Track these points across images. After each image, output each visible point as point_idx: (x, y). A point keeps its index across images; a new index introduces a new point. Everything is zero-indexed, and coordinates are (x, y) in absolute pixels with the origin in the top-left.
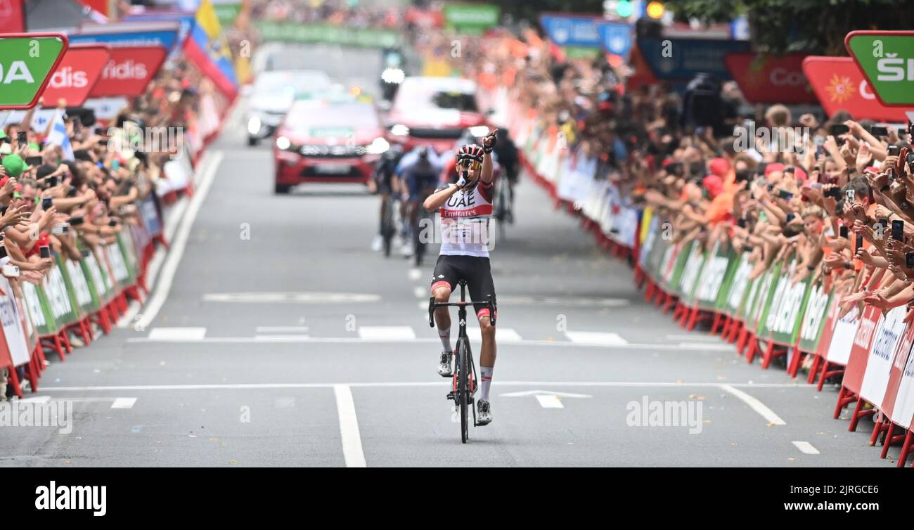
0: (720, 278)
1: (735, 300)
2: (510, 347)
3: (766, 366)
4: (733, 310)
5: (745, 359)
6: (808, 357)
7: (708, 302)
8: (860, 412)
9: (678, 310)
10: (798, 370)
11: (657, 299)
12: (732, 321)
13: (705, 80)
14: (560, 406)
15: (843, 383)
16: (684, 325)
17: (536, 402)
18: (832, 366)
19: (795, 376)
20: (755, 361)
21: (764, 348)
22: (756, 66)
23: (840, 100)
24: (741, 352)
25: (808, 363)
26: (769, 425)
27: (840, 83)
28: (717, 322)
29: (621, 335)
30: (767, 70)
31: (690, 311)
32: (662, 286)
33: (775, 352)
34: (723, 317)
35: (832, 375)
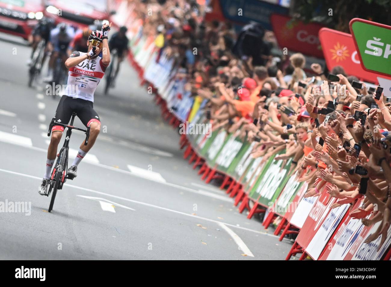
0: (234, 155)
1: (240, 170)
2: (90, 166)
3: (250, 218)
4: (237, 175)
5: (238, 210)
6: (278, 218)
7: (223, 167)
9: (203, 168)
10: (270, 224)
11: (191, 158)
12: (235, 184)
13: (255, 26)
14: (114, 211)
15: (297, 240)
16: (204, 178)
17: (99, 205)
18: (292, 227)
19: (267, 228)
20: (244, 212)
21: (252, 206)
22: (290, 26)
23: (338, 60)
24: (237, 205)
25: (277, 222)
26: (243, 255)
27: (340, 49)
28: (226, 181)
29: (163, 177)
30: (296, 30)
31: (210, 170)
32: (196, 150)
33: (258, 210)
34: (231, 180)
35: (291, 233)
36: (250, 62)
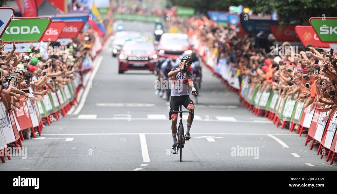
0: (267, 99)
1: (272, 106)
2: (197, 121)
3: (283, 128)
4: (272, 109)
5: (276, 126)
6: (296, 125)
7: (263, 107)
8: (314, 143)
9: (253, 110)
10: (293, 129)
11: (247, 106)
12: (271, 113)
13: (263, 33)
14: (214, 141)
15: (308, 134)
16: (255, 114)
17: (206, 140)
18: (305, 128)
19: (292, 131)
20: (279, 127)
21: (282, 122)
22: (280, 29)
23: (308, 40)
24: (274, 123)
25: (296, 127)
26: (283, 148)
27: (308, 34)
28: (266, 114)
29: (235, 118)
30: (283, 30)
31: (257, 110)
32: (248, 101)
33: (286, 123)
34: (269, 112)
35: (304, 131)
36: (264, 51)
